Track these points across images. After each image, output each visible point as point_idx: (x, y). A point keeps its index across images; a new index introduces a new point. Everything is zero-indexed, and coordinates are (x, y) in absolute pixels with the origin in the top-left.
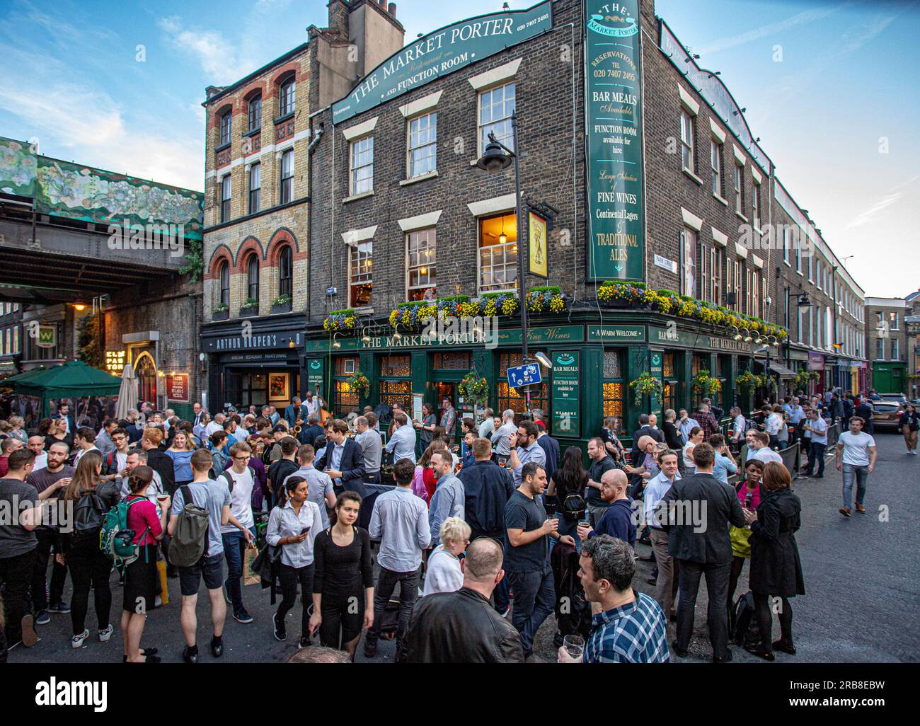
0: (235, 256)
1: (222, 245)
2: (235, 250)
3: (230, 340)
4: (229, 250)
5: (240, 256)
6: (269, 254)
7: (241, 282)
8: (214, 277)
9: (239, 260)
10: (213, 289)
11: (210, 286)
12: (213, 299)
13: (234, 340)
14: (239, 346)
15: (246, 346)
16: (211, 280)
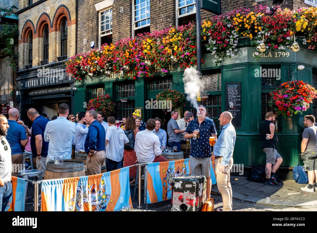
0: (35, 26)
1: (28, 20)
2: (35, 23)
3: (32, 81)
4: (32, 23)
5: (38, 27)
6: (54, 23)
7: (39, 43)
8: (24, 42)
9: (38, 29)
10: (24, 49)
11: (22, 47)
12: (24, 56)
13: (35, 81)
14: (37, 85)
15: (41, 84)
16: (23, 44)
